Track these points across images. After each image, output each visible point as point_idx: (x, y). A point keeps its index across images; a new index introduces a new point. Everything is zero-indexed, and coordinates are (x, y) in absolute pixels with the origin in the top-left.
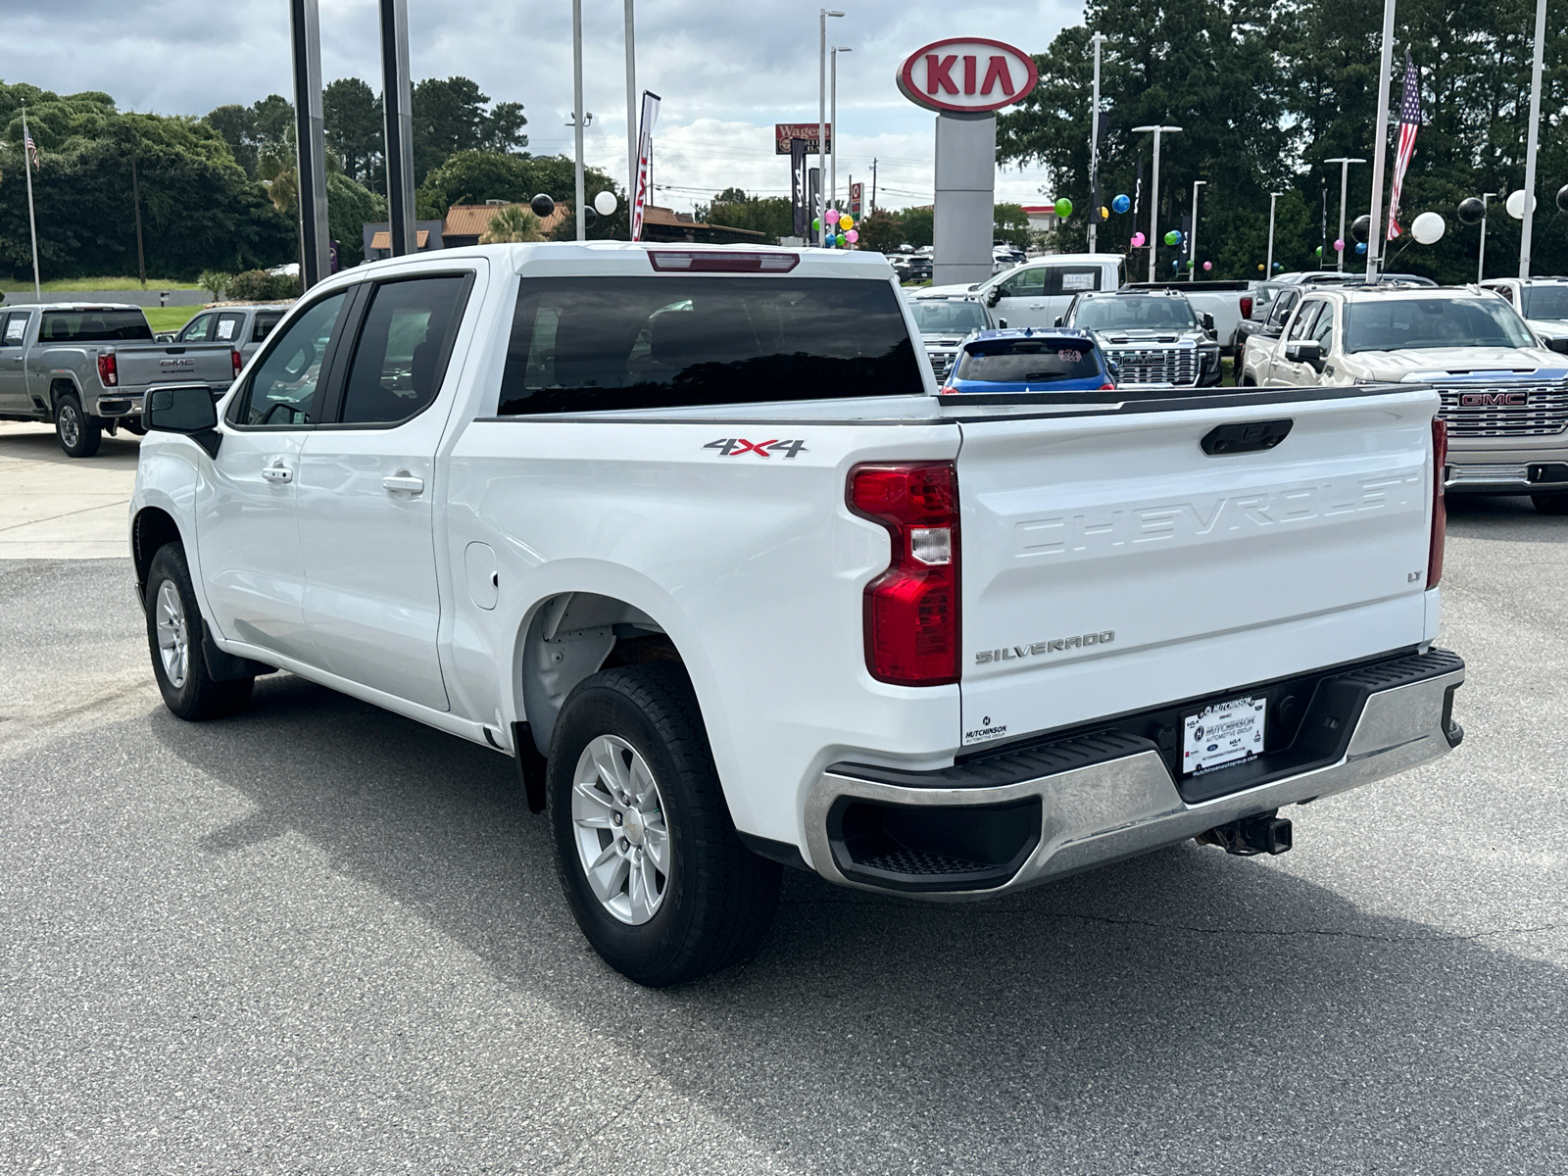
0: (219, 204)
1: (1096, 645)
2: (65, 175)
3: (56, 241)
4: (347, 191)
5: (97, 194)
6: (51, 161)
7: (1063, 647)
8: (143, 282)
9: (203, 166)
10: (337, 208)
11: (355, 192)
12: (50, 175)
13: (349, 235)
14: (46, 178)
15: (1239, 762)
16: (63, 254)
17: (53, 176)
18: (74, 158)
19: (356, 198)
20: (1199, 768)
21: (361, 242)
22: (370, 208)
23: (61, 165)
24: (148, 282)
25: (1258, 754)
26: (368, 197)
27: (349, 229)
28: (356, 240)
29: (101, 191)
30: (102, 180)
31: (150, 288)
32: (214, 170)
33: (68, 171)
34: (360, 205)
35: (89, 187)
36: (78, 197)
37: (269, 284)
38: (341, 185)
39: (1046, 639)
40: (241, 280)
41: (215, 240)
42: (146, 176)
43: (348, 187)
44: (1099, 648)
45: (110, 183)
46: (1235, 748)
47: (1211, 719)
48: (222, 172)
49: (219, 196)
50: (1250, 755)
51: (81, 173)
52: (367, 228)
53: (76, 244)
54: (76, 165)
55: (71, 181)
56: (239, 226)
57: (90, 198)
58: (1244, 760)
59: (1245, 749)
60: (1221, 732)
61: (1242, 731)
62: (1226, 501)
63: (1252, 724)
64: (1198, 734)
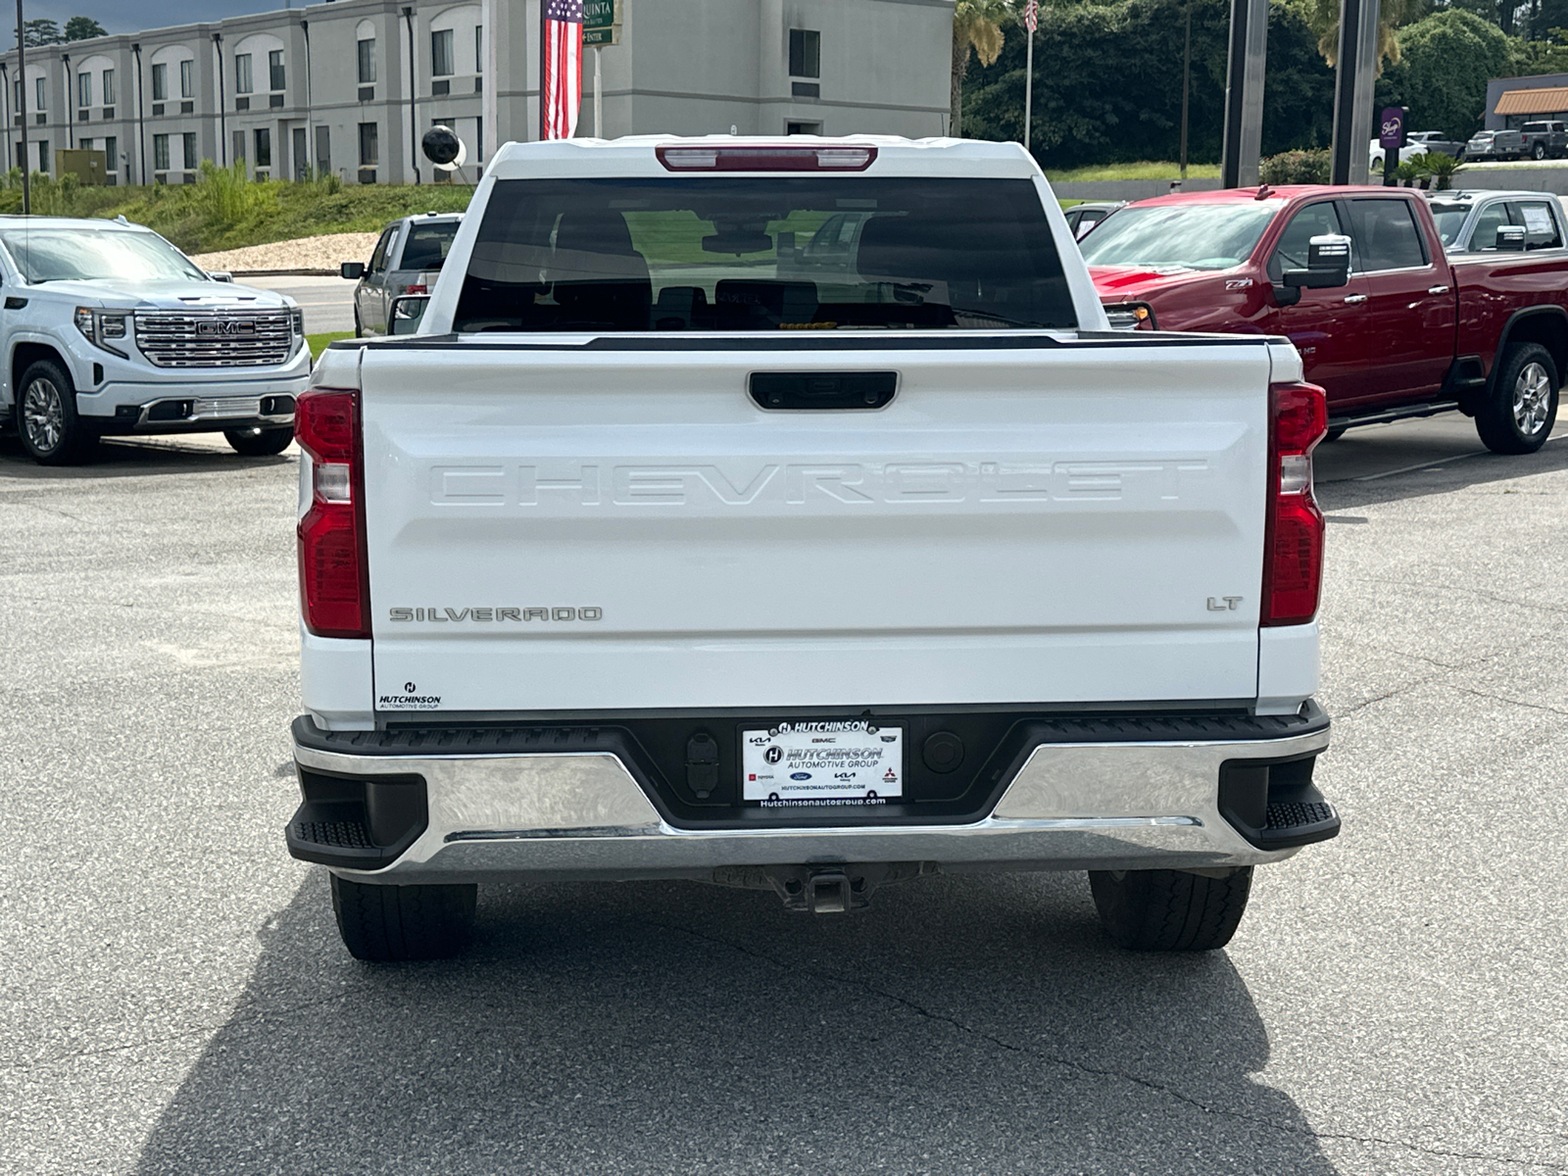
0: (1295, 62)
2: (1112, 32)
3: (1092, 118)
4: (1472, 35)
5: (1147, 56)
6: (1097, 16)
7: (521, 616)
8: (1183, 168)
9: (1280, 12)
10: (1456, 61)
11: (1484, 36)
12: (1092, 33)
13: (1469, 97)
14: (1088, 38)
16: (1097, 134)
17: (1097, 35)
18: (1124, 10)
19: (1484, 44)
20: (773, 797)
21: (1482, 106)
22: (1503, 57)
23: (1108, 19)
24: (1189, 168)
26: (1503, 41)
27: (1467, 88)
28: (1477, 103)
29: (1151, 53)
30: (1154, 37)
31: (1189, 176)
32: (1294, 17)
33: (1115, 28)
34: (1489, 54)
35: (1138, 47)
36: (1124, 60)
37: (1308, 169)
38: (1465, 28)
40: (1274, 165)
41: (1285, 110)
42: (1208, 29)
43: (1475, 29)
44: (577, 625)
45: (1164, 41)
46: (846, 783)
47: (790, 739)
48: (1305, 18)
49: (1296, 51)
51: (1130, 29)
52: (1493, 84)
53: (1113, 119)
54: (1125, 19)
55: (1116, 39)
56: (1318, 90)
57: (1137, 61)
58: (861, 802)
59: (863, 787)
60: (815, 760)
61: (857, 763)
62: (777, 468)
63: (876, 758)
64: (773, 756)
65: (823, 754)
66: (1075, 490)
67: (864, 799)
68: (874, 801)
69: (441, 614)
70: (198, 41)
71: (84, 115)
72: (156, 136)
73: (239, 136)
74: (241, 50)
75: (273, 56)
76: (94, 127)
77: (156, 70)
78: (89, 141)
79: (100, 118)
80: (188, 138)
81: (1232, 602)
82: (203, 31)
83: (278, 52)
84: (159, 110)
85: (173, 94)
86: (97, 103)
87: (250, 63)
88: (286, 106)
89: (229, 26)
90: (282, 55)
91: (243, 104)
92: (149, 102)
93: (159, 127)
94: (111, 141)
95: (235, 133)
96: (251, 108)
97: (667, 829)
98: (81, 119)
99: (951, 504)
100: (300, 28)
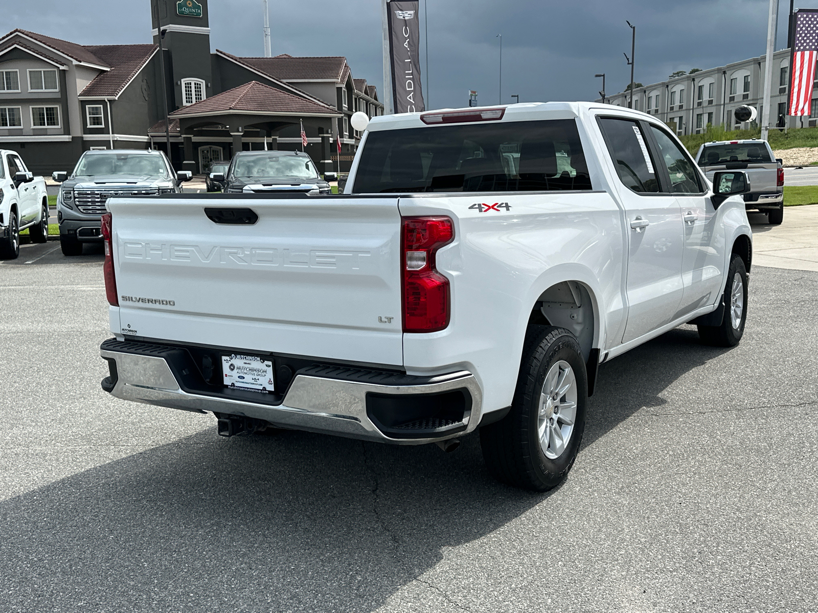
1: (165, 305)
7: (154, 302)
15: (256, 391)
20: (233, 385)
25: (269, 391)
39: (148, 297)
44: (169, 307)
46: (255, 382)
47: (238, 361)
50: (264, 389)
58: (260, 391)
59: (262, 385)
60: (245, 371)
61: (259, 375)
62: (217, 248)
63: (265, 373)
64: (232, 367)
65: (248, 369)
66: (319, 263)
67: (261, 390)
68: (264, 392)
69: (134, 299)
70: (717, 75)
71: (672, 108)
72: (698, 115)
73: (729, 112)
74: (733, 77)
75: (746, 78)
76: (675, 113)
77: (700, 88)
78: (673, 118)
79: (678, 109)
80: (710, 114)
81: (390, 320)
82: (719, 70)
83: (747, 76)
84: (700, 104)
85: (706, 97)
86: (677, 103)
87: (736, 81)
88: (749, 98)
89: (730, 67)
90: (749, 77)
91: (732, 99)
92: (697, 101)
93: (699, 111)
94: (681, 118)
95: (728, 111)
96: (735, 101)
97: (181, 391)
98: (671, 110)
99: (273, 266)
100: (758, 65)
